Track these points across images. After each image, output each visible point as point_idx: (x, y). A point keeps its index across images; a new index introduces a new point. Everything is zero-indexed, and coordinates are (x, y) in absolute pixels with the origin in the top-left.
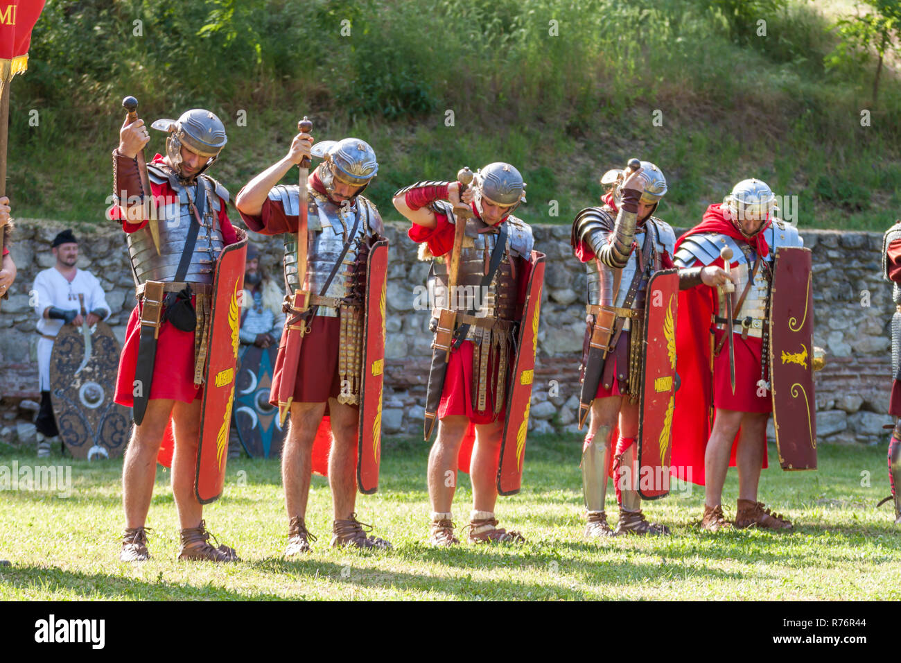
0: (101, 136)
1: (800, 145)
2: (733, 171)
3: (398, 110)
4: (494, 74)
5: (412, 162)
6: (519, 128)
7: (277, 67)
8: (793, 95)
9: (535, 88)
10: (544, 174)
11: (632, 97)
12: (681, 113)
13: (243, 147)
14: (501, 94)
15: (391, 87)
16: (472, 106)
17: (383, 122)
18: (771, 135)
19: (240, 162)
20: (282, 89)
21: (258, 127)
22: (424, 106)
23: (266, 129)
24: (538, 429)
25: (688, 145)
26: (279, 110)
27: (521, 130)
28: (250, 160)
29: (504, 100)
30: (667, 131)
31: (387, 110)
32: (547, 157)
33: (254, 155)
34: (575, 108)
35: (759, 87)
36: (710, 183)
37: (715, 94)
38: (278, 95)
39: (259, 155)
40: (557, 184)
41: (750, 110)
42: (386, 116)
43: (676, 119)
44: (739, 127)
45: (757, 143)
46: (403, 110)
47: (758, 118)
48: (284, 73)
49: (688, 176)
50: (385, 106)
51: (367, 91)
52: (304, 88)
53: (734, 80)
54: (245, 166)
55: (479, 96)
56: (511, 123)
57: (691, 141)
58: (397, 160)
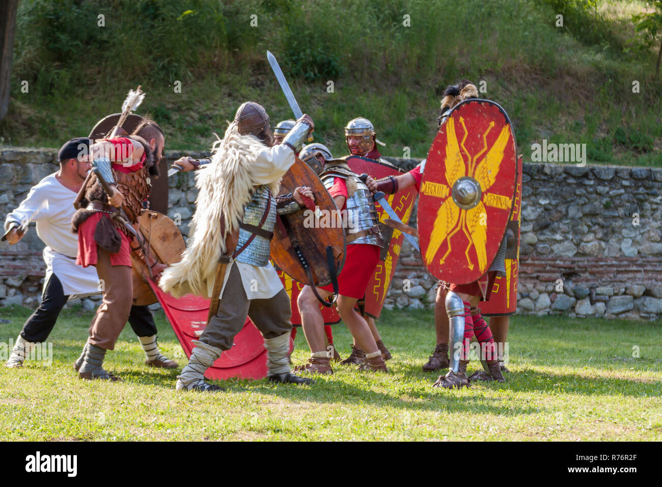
0: (101, 90)
1: (603, 104)
2: (555, 123)
3: (315, 75)
4: (385, 50)
5: (325, 112)
6: (402, 90)
7: (229, 42)
8: (599, 69)
9: (414, 60)
10: (419, 122)
11: (484, 68)
12: (519, 80)
13: (204, 99)
14: (389, 65)
15: (311, 59)
16: (368, 73)
17: (304, 83)
18: (582, 97)
19: (201, 110)
20: (232, 60)
21: (215, 86)
22: (334, 72)
23: (221, 87)
24: (412, 305)
25: (523, 104)
26: (230, 73)
27: (404, 91)
28: (208, 109)
29: (392, 69)
30: (508, 93)
31: (308, 75)
32: (422, 110)
33: (211, 106)
34: (442, 75)
35: (575, 63)
36: (538, 131)
37: (543, 67)
38: (230, 62)
39: (215, 105)
40: (429, 130)
41: (568, 79)
42: (307, 79)
43: (515, 85)
44: (560, 91)
45: (572, 102)
46: (319, 75)
47: (573, 85)
48: (234, 47)
49: (523, 125)
50: (306, 72)
51: (293, 61)
52: (248, 58)
53: (557, 57)
54: (205, 113)
55: (374, 66)
56: (396, 86)
57: (525, 100)
58: (314, 110)
